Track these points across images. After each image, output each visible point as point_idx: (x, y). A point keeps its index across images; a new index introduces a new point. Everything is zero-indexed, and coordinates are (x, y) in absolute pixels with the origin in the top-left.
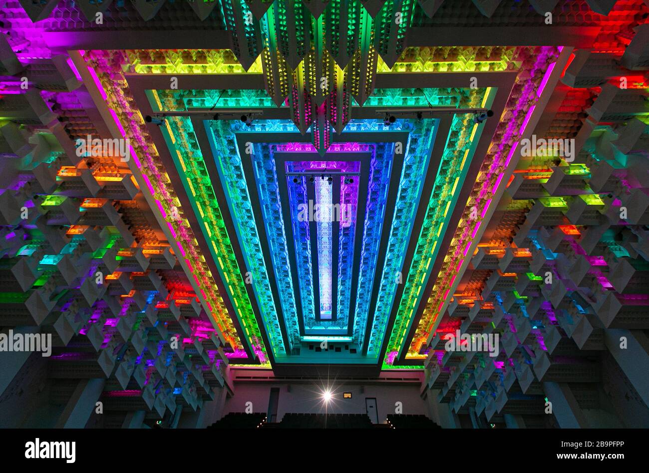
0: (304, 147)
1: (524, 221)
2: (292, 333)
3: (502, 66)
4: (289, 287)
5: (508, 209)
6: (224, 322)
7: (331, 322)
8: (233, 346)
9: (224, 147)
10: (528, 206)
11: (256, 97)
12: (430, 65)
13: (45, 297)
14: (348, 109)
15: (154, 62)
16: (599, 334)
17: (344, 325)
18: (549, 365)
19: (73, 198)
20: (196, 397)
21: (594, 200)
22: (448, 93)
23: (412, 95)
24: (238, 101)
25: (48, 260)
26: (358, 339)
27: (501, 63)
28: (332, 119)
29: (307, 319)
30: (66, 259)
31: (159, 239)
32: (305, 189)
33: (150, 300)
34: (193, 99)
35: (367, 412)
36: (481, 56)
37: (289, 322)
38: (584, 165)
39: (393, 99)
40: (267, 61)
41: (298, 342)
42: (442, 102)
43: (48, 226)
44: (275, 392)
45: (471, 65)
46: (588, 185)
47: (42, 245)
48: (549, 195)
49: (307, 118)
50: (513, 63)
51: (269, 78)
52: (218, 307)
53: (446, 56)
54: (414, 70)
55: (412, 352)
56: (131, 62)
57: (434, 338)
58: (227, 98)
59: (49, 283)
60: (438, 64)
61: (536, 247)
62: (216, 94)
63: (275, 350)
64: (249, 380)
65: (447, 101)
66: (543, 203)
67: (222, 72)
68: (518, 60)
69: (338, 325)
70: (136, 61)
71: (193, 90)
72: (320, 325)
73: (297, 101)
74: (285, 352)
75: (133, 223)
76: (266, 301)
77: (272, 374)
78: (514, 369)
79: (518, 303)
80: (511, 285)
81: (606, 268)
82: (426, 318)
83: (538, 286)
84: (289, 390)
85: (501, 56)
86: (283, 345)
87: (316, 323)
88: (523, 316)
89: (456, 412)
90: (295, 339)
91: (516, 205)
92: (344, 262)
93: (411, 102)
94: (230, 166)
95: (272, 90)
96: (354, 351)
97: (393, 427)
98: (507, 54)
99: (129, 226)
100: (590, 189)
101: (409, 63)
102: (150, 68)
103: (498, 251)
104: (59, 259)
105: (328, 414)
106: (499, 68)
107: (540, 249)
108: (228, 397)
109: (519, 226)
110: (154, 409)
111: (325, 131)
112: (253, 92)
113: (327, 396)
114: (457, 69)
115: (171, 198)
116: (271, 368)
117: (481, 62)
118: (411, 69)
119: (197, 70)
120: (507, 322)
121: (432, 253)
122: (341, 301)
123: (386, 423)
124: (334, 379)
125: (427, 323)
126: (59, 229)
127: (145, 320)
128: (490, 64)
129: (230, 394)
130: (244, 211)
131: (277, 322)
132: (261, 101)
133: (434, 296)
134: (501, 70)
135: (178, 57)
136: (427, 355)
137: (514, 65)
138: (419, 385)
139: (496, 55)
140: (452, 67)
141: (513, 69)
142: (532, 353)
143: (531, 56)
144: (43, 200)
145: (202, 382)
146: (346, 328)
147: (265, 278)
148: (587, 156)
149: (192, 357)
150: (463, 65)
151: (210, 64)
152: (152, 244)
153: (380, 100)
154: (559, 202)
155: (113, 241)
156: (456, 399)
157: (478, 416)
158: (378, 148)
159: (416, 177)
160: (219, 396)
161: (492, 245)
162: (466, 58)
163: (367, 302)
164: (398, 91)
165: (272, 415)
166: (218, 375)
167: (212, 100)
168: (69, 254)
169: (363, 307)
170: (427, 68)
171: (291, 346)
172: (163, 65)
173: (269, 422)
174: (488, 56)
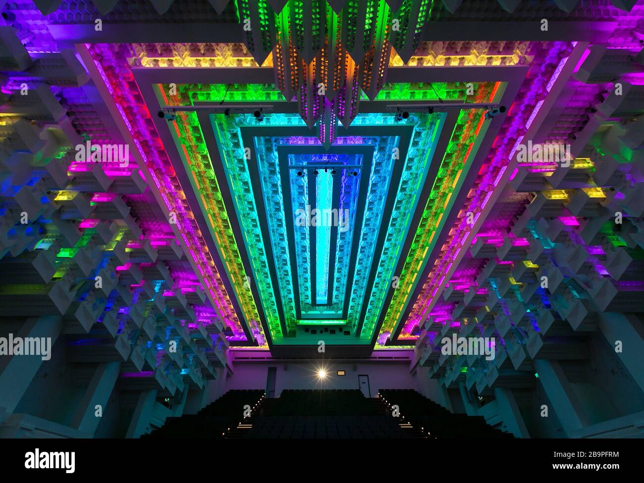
0: (306, 140)
1: (523, 212)
2: (289, 317)
3: (513, 60)
4: (287, 275)
5: (508, 201)
6: (225, 308)
7: (326, 307)
8: (233, 330)
9: (228, 141)
10: (528, 198)
11: (263, 91)
12: (441, 59)
13: (66, 288)
14: (356, 103)
15: (161, 55)
16: (593, 317)
17: (338, 309)
18: (542, 345)
19: (84, 192)
20: (201, 377)
21: (596, 193)
22: (456, 87)
23: (420, 88)
24: (244, 94)
25: (64, 253)
26: (351, 322)
27: (513, 57)
28: (340, 114)
29: (303, 304)
30: (82, 252)
31: (165, 231)
32: (305, 181)
33: (157, 289)
34: (199, 92)
35: (360, 387)
36: (493, 50)
37: (286, 307)
38: (588, 160)
39: (400, 93)
40: (278, 55)
41: (294, 326)
42: (450, 96)
43: (63, 220)
44: (272, 371)
45: (482, 59)
46: (592, 178)
47: (58, 238)
48: (552, 188)
49: (314, 112)
50: (525, 57)
51: (280, 72)
52: (219, 294)
53: (458, 50)
54: (425, 65)
55: (404, 333)
56: (137, 55)
57: (427, 320)
58: (234, 92)
59: (67, 275)
60: (449, 58)
61: (534, 236)
62: (222, 88)
63: (273, 333)
64: (248, 360)
65: (454, 95)
66: (545, 195)
67: (231, 66)
68: (530, 54)
69: (333, 309)
70: (142, 54)
71: (199, 84)
72: (316, 310)
73: (306, 95)
74: (281, 335)
75: (139, 215)
76: (265, 288)
77: (269, 355)
78: (506, 348)
79: (513, 288)
80: (507, 272)
81: (603, 257)
82: (420, 303)
83: (534, 273)
84: (286, 369)
85: (513, 50)
86: (280, 328)
87: (311, 308)
88: (517, 301)
89: (447, 386)
90: (291, 323)
91: (516, 197)
92: (341, 250)
93: (419, 96)
94: (233, 160)
95: (283, 84)
96: (347, 333)
97: (385, 400)
98: (520, 48)
99: (136, 218)
100: (593, 182)
101: (421, 57)
102: (157, 61)
103: (496, 240)
104: (74, 252)
105: (323, 390)
106: (510, 62)
107: (537, 238)
108: (228, 376)
109: (518, 216)
110: (166, 388)
111: (331, 125)
112: (259, 85)
113: (322, 374)
114: (469, 63)
115: (175, 191)
116: (269, 349)
117: (493, 56)
118: (423, 63)
119: (204, 64)
120: (500, 306)
121: (430, 243)
122: (337, 288)
123: (378, 397)
124: (328, 358)
125: (420, 307)
126: (72, 223)
127: (154, 308)
128: (501, 58)
129: (230, 374)
130: (246, 203)
131: (275, 307)
132: (268, 95)
133: (428, 282)
134: (512, 64)
135: (186, 50)
136: (418, 336)
137: (526, 58)
138: (409, 363)
139: (508, 50)
140: (463, 61)
141: (524, 63)
142: (524, 334)
143: (544, 51)
144: (56, 195)
145: (206, 363)
146: (340, 312)
147: (265, 266)
148: (592, 150)
149: (196, 341)
150: (475, 59)
151: (219, 58)
152: (158, 236)
153: (388, 94)
154: (560, 194)
155: (121, 233)
156: (446, 375)
157: (468, 390)
158: (381, 141)
159: (417, 169)
160: (220, 375)
161: (490, 234)
162: (478, 53)
163: (362, 288)
164: (407, 86)
165: (270, 391)
166: (220, 357)
167: (218, 94)
168: (83, 247)
169: (358, 293)
170: (438, 62)
171: (288, 329)
172: (170, 58)
173: (268, 397)
174: (501, 50)
